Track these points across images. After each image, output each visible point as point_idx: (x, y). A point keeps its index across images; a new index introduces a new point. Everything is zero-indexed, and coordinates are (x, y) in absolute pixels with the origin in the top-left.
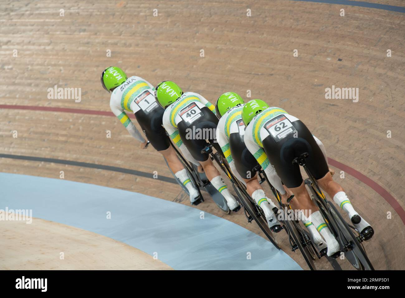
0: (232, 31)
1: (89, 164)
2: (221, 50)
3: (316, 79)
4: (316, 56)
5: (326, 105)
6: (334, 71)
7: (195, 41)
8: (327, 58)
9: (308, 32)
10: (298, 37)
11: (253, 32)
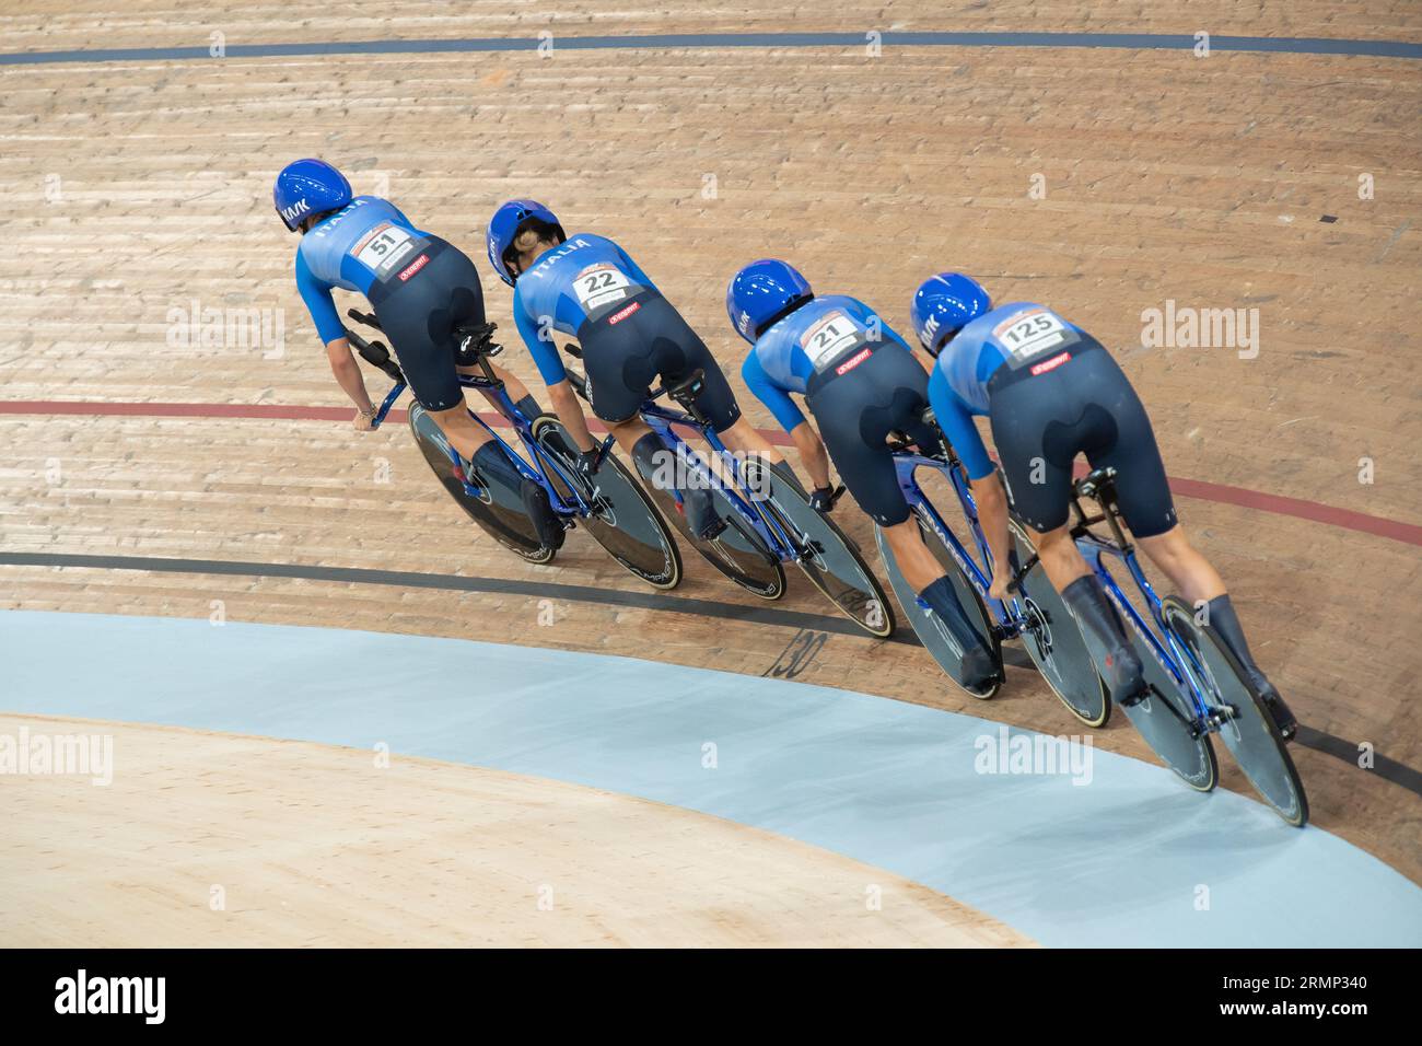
0: (913, 149)
1: (432, 576)
2: (878, 209)
3: (1247, 280)
4: (1233, 213)
5: (1299, 357)
6: (1313, 254)
7: (779, 183)
8: (1280, 217)
9: (1196, 142)
10: (1159, 158)
11: (992, 150)
